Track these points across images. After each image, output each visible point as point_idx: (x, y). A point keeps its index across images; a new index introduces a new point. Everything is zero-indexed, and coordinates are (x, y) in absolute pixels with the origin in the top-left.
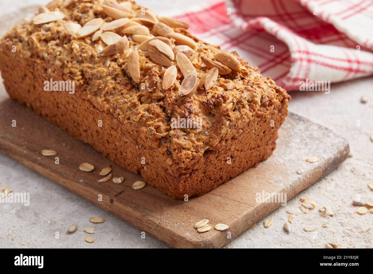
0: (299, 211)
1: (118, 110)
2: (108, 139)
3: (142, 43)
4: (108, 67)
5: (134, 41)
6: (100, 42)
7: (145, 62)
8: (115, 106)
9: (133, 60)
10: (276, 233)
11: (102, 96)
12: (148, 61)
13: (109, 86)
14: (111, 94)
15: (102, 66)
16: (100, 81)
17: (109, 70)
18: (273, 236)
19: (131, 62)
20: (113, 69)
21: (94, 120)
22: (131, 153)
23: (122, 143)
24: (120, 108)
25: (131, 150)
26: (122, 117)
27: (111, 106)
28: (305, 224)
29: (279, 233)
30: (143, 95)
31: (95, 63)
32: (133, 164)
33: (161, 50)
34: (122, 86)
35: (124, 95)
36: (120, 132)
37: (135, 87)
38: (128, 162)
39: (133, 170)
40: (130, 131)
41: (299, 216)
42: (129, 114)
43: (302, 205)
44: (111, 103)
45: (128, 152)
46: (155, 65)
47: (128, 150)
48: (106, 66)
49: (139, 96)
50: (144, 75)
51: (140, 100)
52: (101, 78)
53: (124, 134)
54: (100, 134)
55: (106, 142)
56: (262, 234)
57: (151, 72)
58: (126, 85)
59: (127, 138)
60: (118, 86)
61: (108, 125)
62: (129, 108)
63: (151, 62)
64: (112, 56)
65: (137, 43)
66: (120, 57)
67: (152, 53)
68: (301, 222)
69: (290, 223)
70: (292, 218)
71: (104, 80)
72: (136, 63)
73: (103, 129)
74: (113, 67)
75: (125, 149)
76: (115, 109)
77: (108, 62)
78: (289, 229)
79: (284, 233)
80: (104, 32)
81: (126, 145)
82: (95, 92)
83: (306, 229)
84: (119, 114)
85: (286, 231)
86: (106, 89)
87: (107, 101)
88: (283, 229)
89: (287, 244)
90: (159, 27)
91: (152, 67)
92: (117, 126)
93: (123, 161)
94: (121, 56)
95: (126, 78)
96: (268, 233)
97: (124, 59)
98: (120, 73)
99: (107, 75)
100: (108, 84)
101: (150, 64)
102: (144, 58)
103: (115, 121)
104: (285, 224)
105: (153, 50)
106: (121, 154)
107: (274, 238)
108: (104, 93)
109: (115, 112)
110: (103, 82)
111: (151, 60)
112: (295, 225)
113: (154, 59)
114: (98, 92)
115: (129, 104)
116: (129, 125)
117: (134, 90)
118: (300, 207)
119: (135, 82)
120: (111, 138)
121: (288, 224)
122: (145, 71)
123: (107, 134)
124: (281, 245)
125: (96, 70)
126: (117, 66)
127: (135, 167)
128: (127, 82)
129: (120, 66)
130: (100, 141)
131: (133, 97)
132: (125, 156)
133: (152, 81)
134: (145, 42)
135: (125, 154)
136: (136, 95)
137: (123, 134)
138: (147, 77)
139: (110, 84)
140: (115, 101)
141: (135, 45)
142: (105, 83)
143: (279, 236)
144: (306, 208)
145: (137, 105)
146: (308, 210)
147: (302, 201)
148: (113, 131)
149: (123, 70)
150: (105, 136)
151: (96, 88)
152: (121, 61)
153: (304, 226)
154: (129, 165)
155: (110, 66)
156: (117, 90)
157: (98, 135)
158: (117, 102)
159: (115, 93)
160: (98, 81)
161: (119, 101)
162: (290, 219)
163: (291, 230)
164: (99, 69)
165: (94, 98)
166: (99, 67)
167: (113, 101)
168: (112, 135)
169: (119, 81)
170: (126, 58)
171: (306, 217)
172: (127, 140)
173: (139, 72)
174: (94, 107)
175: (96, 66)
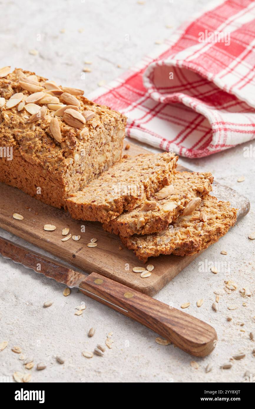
0: (224, 292)
1: (48, 164)
2: (36, 184)
3: (57, 111)
4: (35, 131)
5: (50, 109)
6: (25, 112)
7: (63, 126)
8: (45, 161)
9: (55, 126)
10: (206, 311)
11: (33, 153)
12: (65, 125)
13: (38, 145)
14: (40, 151)
15: (30, 130)
16: (30, 142)
17: (36, 133)
18: (205, 315)
19: (54, 127)
20: (39, 133)
21: (24, 170)
22: (57, 194)
23: (49, 187)
24: (49, 162)
25: (57, 192)
26: (51, 169)
27: (41, 161)
28: (229, 303)
29: (209, 312)
30: (66, 152)
31: (24, 128)
32: (57, 201)
33: (75, 117)
34: (48, 145)
35: (51, 152)
36: (48, 179)
37: (58, 145)
38: (53, 200)
39: (57, 206)
40: (58, 179)
41: (223, 297)
42: (57, 166)
43: (226, 287)
44: (41, 158)
45: (54, 193)
46: (71, 128)
47: (54, 192)
48: (33, 130)
49: (63, 152)
50: (64, 136)
51: (63, 155)
52: (30, 139)
53: (52, 181)
54: (29, 181)
55: (33, 186)
56: (195, 312)
57: (70, 134)
58: (51, 144)
59: (54, 183)
60: (45, 145)
61: (37, 174)
62: (57, 162)
63: (67, 126)
64: (36, 122)
65: (52, 111)
66: (42, 123)
67: (68, 119)
68: (225, 302)
69: (217, 302)
70: (219, 298)
71: (33, 141)
72: (57, 128)
73: (32, 177)
74: (38, 131)
75: (51, 192)
76: (45, 163)
77: (34, 127)
78: (217, 309)
79: (212, 311)
80: (26, 104)
81: (52, 188)
82: (26, 150)
83: (230, 308)
84: (48, 167)
85: (214, 309)
86: (36, 148)
87: (38, 157)
88: (211, 308)
89: (215, 321)
90: (66, 97)
91: (70, 130)
92: (46, 175)
93: (48, 199)
94: (43, 121)
95: (49, 139)
96: (200, 312)
97: (46, 124)
98: (45, 135)
99: (35, 137)
100: (37, 144)
101: (67, 128)
102: (61, 122)
103: (44, 171)
104: (213, 304)
105: (68, 116)
106: (47, 195)
107: (205, 316)
108: (34, 151)
109: (45, 165)
110: (33, 143)
111: (67, 124)
112: (221, 304)
113: (69, 123)
114: (28, 150)
115: (56, 158)
116: (57, 175)
117: (57, 147)
118: (224, 289)
119: (57, 141)
120: (38, 184)
121: (216, 303)
122: (65, 133)
123: (36, 181)
124: (210, 322)
125: (25, 133)
126: (41, 130)
127: (60, 204)
128: (51, 141)
129: (44, 129)
130: (28, 185)
131: (59, 153)
132: (50, 196)
133: (71, 141)
134: (59, 110)
135: (51, 195)
136: (60, 152)
137: (50, 180)
138: (67, 137)
139: (39, 144)
140: (45, 156)
141: (50, 112)
142: (34, 144)
143: (209, 314)
144: (229, 289)
145: (63, 159)
146: (231, 291)
147: (226, 283)
148: (41, 179)
149: (46, 133)
150: (33, 182)
151: (27, 147)
152: (44, 126)
153: (228, 305)
154: (53, 202)
155: (36, 130)
156: (44, 149)
157: (27, 181)
158: (46, 158)
159: (43, 150)
160: (28, 142)
161: (48, 157)
162: (217, 299)
163: (218, 309)
164: (28, 133)
165: (26, 155)
166: (27, 131)
167: (43, 157)
168: (40, 181)
169: (45, 141)
170: (48, 124)
171: (229, 297)
172: (54, 185)
173: (60, 134)
174: (25, 161)
175: (25, 131)
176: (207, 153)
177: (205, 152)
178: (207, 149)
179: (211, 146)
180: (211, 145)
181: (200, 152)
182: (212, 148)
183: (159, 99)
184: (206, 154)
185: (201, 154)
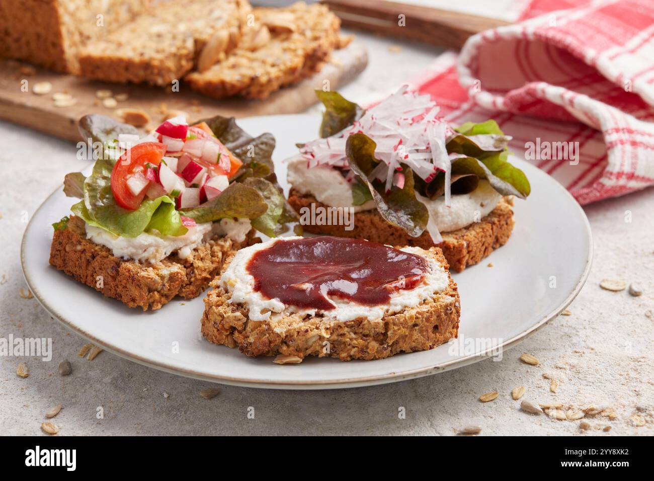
176: (599, 191)
177: (596, 189)
178: (600, 183)
179: (608, 175)
180: (608, 172)
181: (585, 191)
182: (610, 179)
183: (494, 103)
184: (598, 194)
185: (587, 194)
